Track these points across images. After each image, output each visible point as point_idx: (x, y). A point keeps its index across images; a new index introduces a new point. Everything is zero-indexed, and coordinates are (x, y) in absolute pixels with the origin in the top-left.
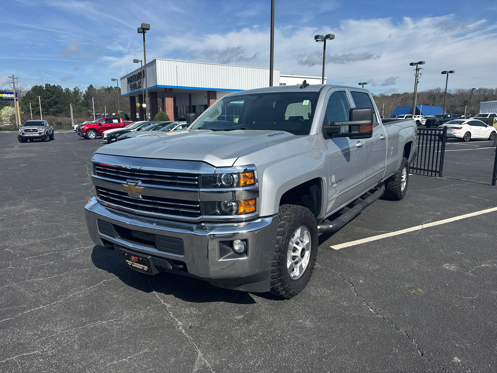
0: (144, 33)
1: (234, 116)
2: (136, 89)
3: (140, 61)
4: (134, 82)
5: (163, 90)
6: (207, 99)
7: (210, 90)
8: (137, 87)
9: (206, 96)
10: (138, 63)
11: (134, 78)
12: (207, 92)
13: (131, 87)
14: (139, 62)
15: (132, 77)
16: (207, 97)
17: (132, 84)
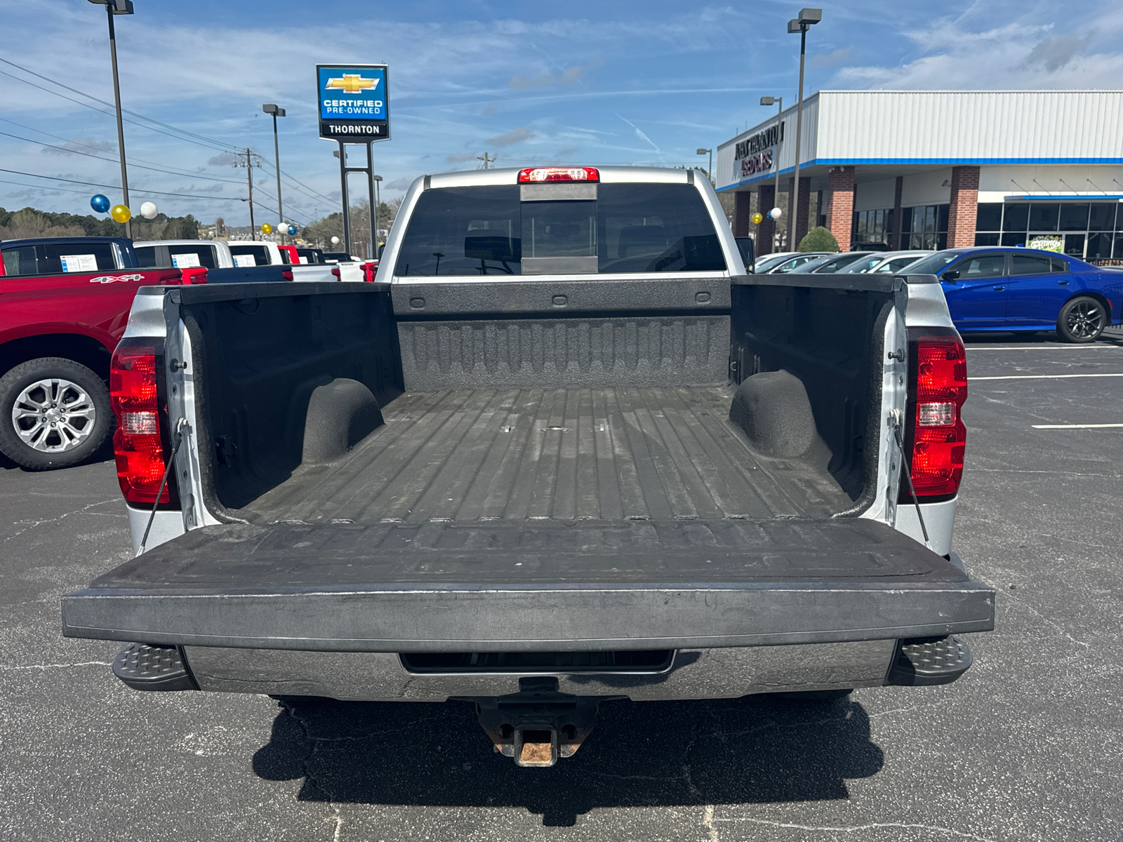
0: (804, 30)
1: (1029, 233)
2: (756, 172)
3: (776, 100)
4: (754, 155)
5: (830, 171)
6: (950, 189)
7: (961, 164)
8: (761, 166)
9: (946, 181)
10: (771, 104)
11: (754, 144)
12: (951, 169)
13: (743, 169)
14: (775, 103)
15: (748, 141)
16: (950, 183)
17: (748, 159)
